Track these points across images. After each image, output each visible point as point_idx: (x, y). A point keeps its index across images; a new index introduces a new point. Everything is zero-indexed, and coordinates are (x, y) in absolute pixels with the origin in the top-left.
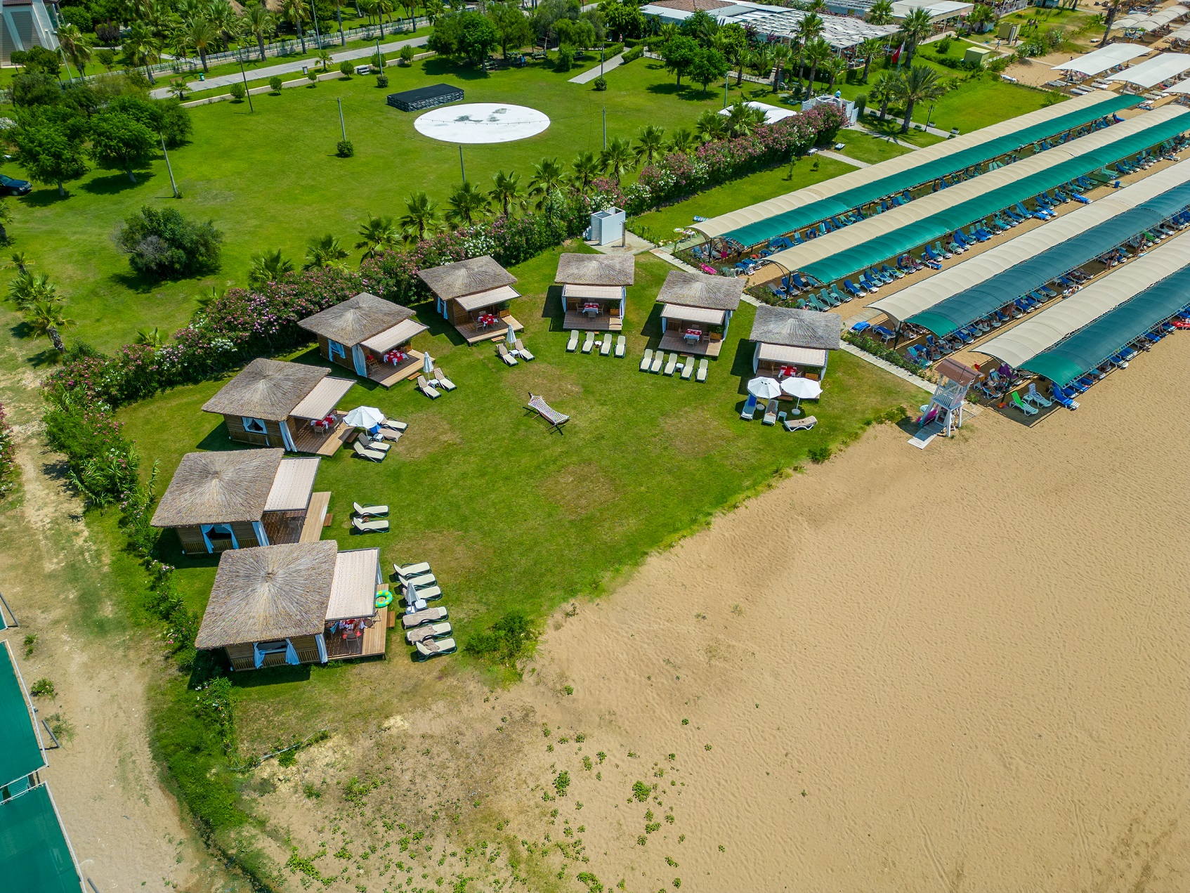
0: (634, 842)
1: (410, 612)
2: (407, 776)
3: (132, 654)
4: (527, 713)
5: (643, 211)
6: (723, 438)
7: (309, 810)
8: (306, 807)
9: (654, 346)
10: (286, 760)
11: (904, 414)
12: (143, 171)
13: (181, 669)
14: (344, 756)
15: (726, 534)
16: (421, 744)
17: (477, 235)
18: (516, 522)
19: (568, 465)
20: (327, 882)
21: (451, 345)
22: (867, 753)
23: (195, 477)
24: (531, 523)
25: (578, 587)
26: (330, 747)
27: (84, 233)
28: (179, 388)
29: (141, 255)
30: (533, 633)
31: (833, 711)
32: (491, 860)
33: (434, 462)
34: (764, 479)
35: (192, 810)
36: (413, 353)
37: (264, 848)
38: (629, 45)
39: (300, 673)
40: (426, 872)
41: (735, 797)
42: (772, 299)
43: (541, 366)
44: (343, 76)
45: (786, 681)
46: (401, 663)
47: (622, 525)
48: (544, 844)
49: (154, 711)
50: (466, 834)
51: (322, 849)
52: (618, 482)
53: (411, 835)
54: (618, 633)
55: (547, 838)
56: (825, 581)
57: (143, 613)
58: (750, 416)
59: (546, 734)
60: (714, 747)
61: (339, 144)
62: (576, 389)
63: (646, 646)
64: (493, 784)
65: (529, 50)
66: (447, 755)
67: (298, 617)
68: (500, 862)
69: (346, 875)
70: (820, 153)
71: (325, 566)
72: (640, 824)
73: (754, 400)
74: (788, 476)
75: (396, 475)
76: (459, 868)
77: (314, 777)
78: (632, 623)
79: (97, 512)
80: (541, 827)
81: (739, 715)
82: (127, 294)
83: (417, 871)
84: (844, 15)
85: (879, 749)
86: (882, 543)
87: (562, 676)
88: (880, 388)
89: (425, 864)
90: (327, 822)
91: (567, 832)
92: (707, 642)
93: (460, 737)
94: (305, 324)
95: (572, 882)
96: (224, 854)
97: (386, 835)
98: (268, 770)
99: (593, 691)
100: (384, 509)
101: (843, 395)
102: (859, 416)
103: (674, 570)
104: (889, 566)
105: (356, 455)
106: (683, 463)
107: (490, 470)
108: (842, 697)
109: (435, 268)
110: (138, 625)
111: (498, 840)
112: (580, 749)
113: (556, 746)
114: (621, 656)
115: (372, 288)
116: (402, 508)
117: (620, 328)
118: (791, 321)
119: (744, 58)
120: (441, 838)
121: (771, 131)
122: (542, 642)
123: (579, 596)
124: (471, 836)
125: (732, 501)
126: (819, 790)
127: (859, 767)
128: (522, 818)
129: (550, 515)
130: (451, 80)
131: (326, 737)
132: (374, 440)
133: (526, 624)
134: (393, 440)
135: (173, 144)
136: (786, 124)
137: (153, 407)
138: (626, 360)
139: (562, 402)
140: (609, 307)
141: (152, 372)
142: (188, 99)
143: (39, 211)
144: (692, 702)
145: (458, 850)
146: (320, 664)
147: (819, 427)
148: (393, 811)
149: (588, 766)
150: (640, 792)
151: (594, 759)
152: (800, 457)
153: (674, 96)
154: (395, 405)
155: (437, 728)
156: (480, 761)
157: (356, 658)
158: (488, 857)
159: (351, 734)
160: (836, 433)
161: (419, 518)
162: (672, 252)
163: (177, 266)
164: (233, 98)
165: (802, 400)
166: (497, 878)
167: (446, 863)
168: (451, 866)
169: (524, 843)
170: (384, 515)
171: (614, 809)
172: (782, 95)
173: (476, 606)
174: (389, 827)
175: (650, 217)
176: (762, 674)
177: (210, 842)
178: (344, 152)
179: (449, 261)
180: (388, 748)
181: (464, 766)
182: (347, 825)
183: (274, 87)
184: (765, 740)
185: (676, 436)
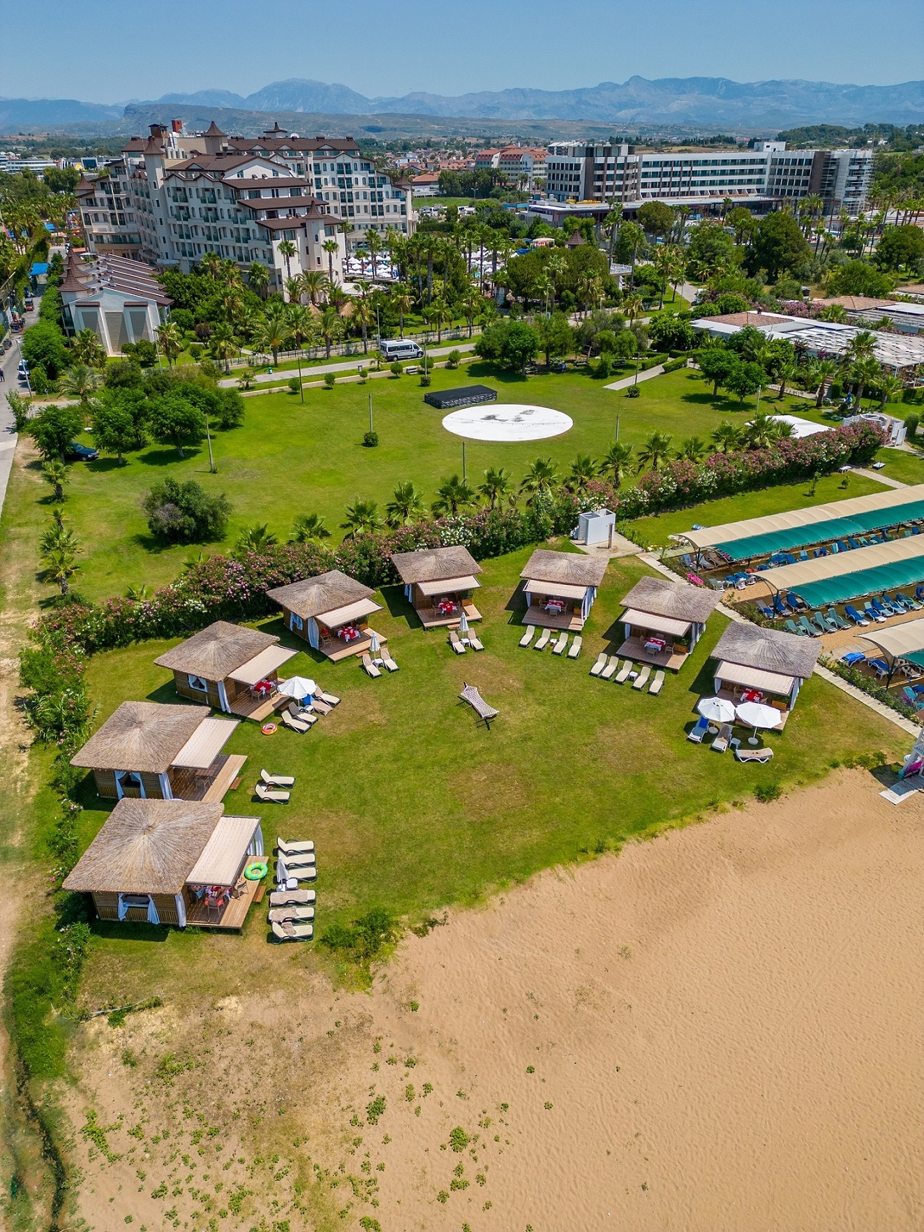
0: (433, 1196)
1: (280, 891)
2: (223, 1065)
3: (21, 885)
4: (364, 1021)
5: (639, 515)
6: (661, 758)
7: (120, 1077)
8: (119, 1073)
9: (610, 651)
10: (116, 1020)
11: (883, 762)
12: (193, 448)
13: (56, 908)
14: (170, 1028)
15: (636, 865)
16: (248, 1032)
17: (456, 526)
18: (414, 814)
19: (486, 762)
20: (112, 1160)
21: (408, 627)
22: (734, 1155)
23: (123, 724)
24: (429, 818)
25: (456, 894)
26: (160, 1016)
27: (125, 497)
28: (152, 641)
29: (157, 520)
30: (395, 936)
31: (707, 1095)
32: (278, 1178)
33: (354, 741)
34: (696, 810)
35: (19, 1052)
36: (369, 631)
37: (67, 1107)
38: (674, 356)
39: (157, 933)
40: (209, 1172)
41: (563, 1171)
42: (757, 617)
43: (489, 658)
44: (393, 375)
45: (659, 1047)
46: (255, 942)
47: (523, 835)
48: (336, 1174)
49: (20, 944)
50: (261, 1141)
51: (119, 1121)
52: (533, 787)
53: (207, 1129)
54: (485, 953)
55: (341, 1167)
56: (738, 938)
57: (45, 848)
58: (697, 738)
59: (376, 1050)
60: (555, 1107)
61: (366, 435)
62: (517, 685)
63: (511, 973)
64: (305, 1093)
65: (573, 358)
66: (269, 1050)
67: (160, 875)
68: (286, 1182)
69: (132, 1155)
70: (854, 470)
71: (204, 828)
72: (446, 1176)
73: (705, 722)
74: (724, 811)
75: (313, 748)
76: (242, 1177)
77: (135, 1044)
78: (504, 946)
79: (42, 747)
80: (339, 1154)
81: (594, 1076)
82: (141, 552)
83: (201, 1170)
84: (911, 334)
85: (751, 1153)
86: (819, 906)
87: (412, 989)
88: (860, 728)
89: (211, 1164)
90: (133, 1094)
91: (366, 1166)
92: (581, 983)
93: (288, 1034)
94: (272, 593)
95: (353, 1225)
96: (31, 1105)
97: (183, 1122)
98: (97, 1026)
99: (440, 1013)
100: (290, 780)
101: (812, 730)
102: (826, 755)
103: (566, 894)
104: (821, 935)
105: (283, 724)
106: (609, 779)
107: (405, 756)
108: (722, 1080)
109: (408, 553)
110: (36, 858)
111: (291, 1157)
112: (407, 1075)
113: (383, 1066)
114: (481, 979)
115: (345, 567)
116: (308, 781)
117: (580, 628)
118: (762, 641)
119: (787, 373)
120: (235, 1139)
121: (796, 445)
122: (402, 948)
123: (455, 905)
124: (265, 1145)
125: (651, 828)
126: (664, 1186)
127: (721, 1169)
128: (322, 1138)
129: (451, 812)
130: (490, 382)
131: (159, 1005)
132: (304, 711)
133: (389, 924)
134: (322, 713)
135: (225, 426)
136: (815, 439)
137: (124, 656)
138: (578, 662)
139: (499, 696)
140: (572, 606)
141: (129, 624)
142: (253, 388)
143: (99, 476)
144: (545, 1048)
145: (247, 1158)
146: (178, 928)
147: (776, 761)
148: (198, 1099)
149: (409, 1097)
150: (458, 1140)
151: (418, 1090)
152: (744, 792)
153: (708, 406)
154: (336, 680)
155: (269, 1018)
156: (300, 1064)
157: (214, 928)
158: (275, 1173)
159: (183, 1005)
160: (795, 771)
161: (320, 795)
162: (659, 558)
163: (187, 532)
164: (290, 390)
165: (761, 730)
166: (276, 1199)
167: (231, 1169)
168: (236, 1173)
169: (316, 1167)
170: (289, 786)
171: (423, 1153)
172: (824, 410)
173: (346, 896)
174: (188, 1115)
175: (647, 523)
176: (634, 1032)
177: (22, 1089)
178: (370, 442)
179: (423, 547)
180: (215, 1029)
181: (282, 1065)
182: (150, 1102)
183: (328, 382)
184: (617, 1112)
185: (610, 748)
